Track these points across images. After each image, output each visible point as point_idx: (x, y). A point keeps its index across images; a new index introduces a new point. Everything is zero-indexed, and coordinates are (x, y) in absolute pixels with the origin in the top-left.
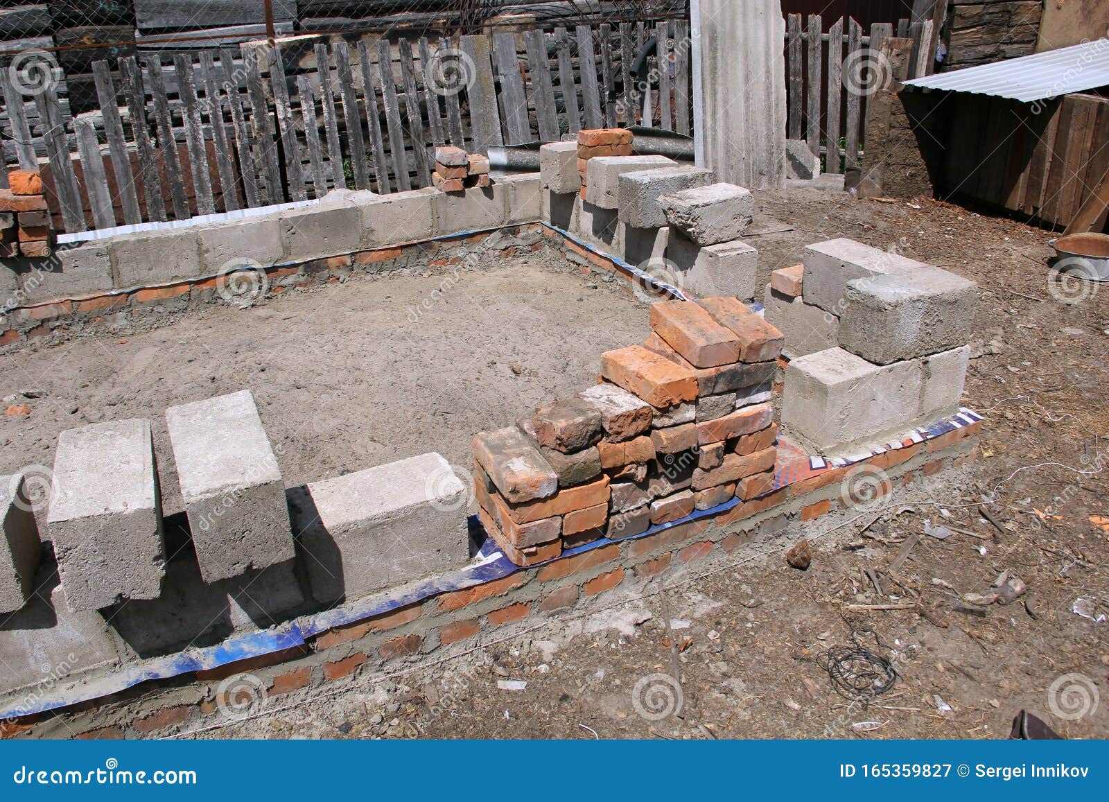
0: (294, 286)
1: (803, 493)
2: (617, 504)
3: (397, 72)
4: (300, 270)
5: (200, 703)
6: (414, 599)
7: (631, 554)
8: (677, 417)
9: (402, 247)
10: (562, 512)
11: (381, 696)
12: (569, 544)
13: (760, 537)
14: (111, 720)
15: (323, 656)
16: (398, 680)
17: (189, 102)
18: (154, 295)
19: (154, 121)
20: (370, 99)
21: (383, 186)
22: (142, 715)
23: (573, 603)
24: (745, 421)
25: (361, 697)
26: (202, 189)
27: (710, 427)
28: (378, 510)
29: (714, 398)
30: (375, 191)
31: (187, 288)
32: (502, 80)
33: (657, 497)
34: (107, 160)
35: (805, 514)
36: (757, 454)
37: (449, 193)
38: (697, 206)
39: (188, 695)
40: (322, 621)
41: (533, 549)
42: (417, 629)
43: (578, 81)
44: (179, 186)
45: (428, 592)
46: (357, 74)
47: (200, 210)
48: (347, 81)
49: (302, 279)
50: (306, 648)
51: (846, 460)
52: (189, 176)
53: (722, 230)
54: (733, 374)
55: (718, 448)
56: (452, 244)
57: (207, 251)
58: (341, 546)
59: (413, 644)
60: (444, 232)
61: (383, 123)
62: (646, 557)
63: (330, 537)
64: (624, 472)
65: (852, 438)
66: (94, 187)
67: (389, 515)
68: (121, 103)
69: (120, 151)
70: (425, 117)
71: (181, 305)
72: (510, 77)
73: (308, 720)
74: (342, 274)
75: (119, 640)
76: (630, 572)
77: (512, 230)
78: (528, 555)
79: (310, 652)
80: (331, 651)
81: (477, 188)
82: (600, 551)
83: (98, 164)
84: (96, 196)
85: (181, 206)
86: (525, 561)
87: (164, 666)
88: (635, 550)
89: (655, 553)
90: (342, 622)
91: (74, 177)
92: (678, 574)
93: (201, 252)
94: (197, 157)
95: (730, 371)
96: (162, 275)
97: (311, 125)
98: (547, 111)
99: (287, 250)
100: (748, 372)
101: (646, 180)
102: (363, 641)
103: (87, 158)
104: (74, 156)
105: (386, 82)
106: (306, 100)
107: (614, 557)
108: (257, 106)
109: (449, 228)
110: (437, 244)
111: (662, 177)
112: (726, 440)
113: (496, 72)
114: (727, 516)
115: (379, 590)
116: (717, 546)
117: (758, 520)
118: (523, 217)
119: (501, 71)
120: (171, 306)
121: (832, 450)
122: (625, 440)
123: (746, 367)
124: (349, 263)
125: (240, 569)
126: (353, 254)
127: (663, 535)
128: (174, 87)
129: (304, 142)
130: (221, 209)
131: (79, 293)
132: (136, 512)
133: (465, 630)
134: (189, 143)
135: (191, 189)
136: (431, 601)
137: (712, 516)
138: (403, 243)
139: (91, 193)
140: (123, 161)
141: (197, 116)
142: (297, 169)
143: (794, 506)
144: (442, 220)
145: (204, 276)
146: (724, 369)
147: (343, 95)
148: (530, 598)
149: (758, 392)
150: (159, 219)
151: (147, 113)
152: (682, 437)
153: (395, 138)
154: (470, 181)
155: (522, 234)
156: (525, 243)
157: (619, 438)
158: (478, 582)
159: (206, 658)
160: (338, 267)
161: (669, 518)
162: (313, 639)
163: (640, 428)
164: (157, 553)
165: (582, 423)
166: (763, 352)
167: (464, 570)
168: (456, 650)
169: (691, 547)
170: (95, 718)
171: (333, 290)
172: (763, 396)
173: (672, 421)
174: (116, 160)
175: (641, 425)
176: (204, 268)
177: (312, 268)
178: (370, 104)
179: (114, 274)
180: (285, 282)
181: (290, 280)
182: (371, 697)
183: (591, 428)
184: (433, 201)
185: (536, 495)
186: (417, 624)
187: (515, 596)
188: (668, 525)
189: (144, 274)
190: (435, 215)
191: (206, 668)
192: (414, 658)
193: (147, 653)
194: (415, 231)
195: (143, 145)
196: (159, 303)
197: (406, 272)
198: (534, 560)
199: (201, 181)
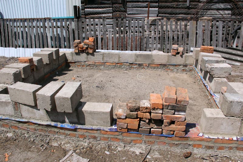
0: (136, 68)
1: (194, 141)
2: (142, 126)
3: (173, 27)
4: (138, 65)
5: (58, 132)
6: (96, 129)
7: (144, 138)
8: (157, 111)
9: (160, 65)
10: (127, 123)
11: (86, 144)
12: (130, 130)
13: (180, 147)
14: (45, 129)
15: (78, 133)
16: (91, 143)
17: (130, 28)
18: (109, 64)
19: (122, 31)
20: (166, 32)
21: (166, 51)
22: (49, 130)
23: (130, 143)
24: (176, 118)
25: (83, 143)
26: (129, 46)
27: (166, 116)
28: (92, 110)
29: (168, 110)
30: (164, 52)
31: (115, 64)
32: (198, 32)
33: (152, 128)
34: (113, 37)
35: (194, 146)
36: (180, 127)
37: (172, 55)
38: (213, 68)
39: (56, 130)
40: (79, 126)
41: (120, 128)
42: (96, 135)
43: (217, 34)
44: (125, 44)
45: (99, 129)
46: (165, 27)
47: (128, 50)
48: (162, 28)
49: (137, 67)
50: (75, 130)
51: (209, 137)
52: (127, 43)
53: (220, 75)
54: (173, 106)
55: (168, 122)
56: (171, 66)
57: (120, 58)
58: (85, 114)
59: (95, 138)
60: (170, 63)
61: (168, 38)
62: (148, 140)
63: (83, 112)
64: (143, 119)
65: (214, 132)
66: (109, 42)
67: (94, 112)
68: (117, 27)
69: (115, 36)
70: (178, 38)
71: (114, 67)
72: (200, 31)
73: (73, 143)
74: (146, 68)
75: (48, 117)
76: (144, 142)
77: (185, 66)
78: (119, 129)
79: (76, 131)
80: (80, 132)
81: (179, 55)
82: (137, 134)
83: (111, 38)
84: (109, 44)
85: (124, 48)
86: (119, 130)
87: (53, 124)
88: (145, 137)
89: (150, 140)
90: (82, 128)
91: (106, 40)
92: (156, 147)
93: (119, 58)
94: (129, 39)
95: (172, 105)
96: (111, 60)
97: (153, 36)
98: (208, 40)
99: (136, 61)
100: (177, 107)
101: (207, 60)
102: (86, 133)
103: (109, 37)
104: (107, 36)
105: (171, 29)
106: (153, 31)
107: (140, 137)
108: (143, 31)
109: (171, 62)
110: (168, 65)
111: (211, 59)
112: (171, 120)
113: (197, 30)
114: (170, 138)
115: (92, 125)
116: (167, 144)
117: (180, 142)
118: (189, 63)
119: (198, 30)
120: (112, 67)
121: (206, 133)
122: (143, 112)
123: (177, 105)
124: (148, 65)
125: (63, 111)
126: (149, 64)
127: (153, 136)
128: (127, 25)
129: (155, 40)
130: (131, 50)
131: (96, 61)
132: (48, 96)
133: (106, 139)
134: (128, 36)
135: (127, 45)
136: (99, 131)
137: (166, 137)
138: (160, 64)
139: (109, 43)
140: (116, 38)
141: (131, 31)
142: (148, 45)
143: (191, 143)
144: (170, 60)
145: (119, 62)
146: (171, 104)
147: (161, 31)
148: (120, 138)
149: (182, 112)
150: (120, 50)
151: (121, 30)
152: (157, 116)
153: (170, 41)
154: (178, 53)
155: (188, 67)
156: (189, 69)
157: (142, 112)
158: (109, 131)
159: (59, 125)
160: (145, 66)
161: (154, 133)
162: (77, 129)
163: (147, 111)
164: (50, 104)
165: (134, 106)
166: (182, 103)
167: (109, 127)
168: (103, 142)
169: (160, 142)
170: (42, 127)
171: (143, 70)
172: (183, 113)
173: (155, 112)
174: (114, 37)
175: (148, 110)
176: (119, 61)
177: (140, 65)
178: (166, 34)
179: (103, 59)
180: (134, 67)
181: (135, 67)
182: (84, 144)
183: (136, 108)
184: (168, 56)
185: (121, 117)
186: (96, 134)
187: (117, 137)
188: (154, 135)
189: (108, 60)
190: (168, 59)
191: (58, 126)
192: (95, 140)
193: (52, 121)
194: (164, 62)
195: (119, 35)
196: (110, 66)
197: (160, 70)
198: (121, 131)
199: (129, 44)
